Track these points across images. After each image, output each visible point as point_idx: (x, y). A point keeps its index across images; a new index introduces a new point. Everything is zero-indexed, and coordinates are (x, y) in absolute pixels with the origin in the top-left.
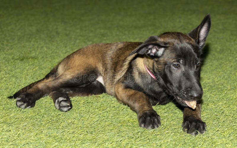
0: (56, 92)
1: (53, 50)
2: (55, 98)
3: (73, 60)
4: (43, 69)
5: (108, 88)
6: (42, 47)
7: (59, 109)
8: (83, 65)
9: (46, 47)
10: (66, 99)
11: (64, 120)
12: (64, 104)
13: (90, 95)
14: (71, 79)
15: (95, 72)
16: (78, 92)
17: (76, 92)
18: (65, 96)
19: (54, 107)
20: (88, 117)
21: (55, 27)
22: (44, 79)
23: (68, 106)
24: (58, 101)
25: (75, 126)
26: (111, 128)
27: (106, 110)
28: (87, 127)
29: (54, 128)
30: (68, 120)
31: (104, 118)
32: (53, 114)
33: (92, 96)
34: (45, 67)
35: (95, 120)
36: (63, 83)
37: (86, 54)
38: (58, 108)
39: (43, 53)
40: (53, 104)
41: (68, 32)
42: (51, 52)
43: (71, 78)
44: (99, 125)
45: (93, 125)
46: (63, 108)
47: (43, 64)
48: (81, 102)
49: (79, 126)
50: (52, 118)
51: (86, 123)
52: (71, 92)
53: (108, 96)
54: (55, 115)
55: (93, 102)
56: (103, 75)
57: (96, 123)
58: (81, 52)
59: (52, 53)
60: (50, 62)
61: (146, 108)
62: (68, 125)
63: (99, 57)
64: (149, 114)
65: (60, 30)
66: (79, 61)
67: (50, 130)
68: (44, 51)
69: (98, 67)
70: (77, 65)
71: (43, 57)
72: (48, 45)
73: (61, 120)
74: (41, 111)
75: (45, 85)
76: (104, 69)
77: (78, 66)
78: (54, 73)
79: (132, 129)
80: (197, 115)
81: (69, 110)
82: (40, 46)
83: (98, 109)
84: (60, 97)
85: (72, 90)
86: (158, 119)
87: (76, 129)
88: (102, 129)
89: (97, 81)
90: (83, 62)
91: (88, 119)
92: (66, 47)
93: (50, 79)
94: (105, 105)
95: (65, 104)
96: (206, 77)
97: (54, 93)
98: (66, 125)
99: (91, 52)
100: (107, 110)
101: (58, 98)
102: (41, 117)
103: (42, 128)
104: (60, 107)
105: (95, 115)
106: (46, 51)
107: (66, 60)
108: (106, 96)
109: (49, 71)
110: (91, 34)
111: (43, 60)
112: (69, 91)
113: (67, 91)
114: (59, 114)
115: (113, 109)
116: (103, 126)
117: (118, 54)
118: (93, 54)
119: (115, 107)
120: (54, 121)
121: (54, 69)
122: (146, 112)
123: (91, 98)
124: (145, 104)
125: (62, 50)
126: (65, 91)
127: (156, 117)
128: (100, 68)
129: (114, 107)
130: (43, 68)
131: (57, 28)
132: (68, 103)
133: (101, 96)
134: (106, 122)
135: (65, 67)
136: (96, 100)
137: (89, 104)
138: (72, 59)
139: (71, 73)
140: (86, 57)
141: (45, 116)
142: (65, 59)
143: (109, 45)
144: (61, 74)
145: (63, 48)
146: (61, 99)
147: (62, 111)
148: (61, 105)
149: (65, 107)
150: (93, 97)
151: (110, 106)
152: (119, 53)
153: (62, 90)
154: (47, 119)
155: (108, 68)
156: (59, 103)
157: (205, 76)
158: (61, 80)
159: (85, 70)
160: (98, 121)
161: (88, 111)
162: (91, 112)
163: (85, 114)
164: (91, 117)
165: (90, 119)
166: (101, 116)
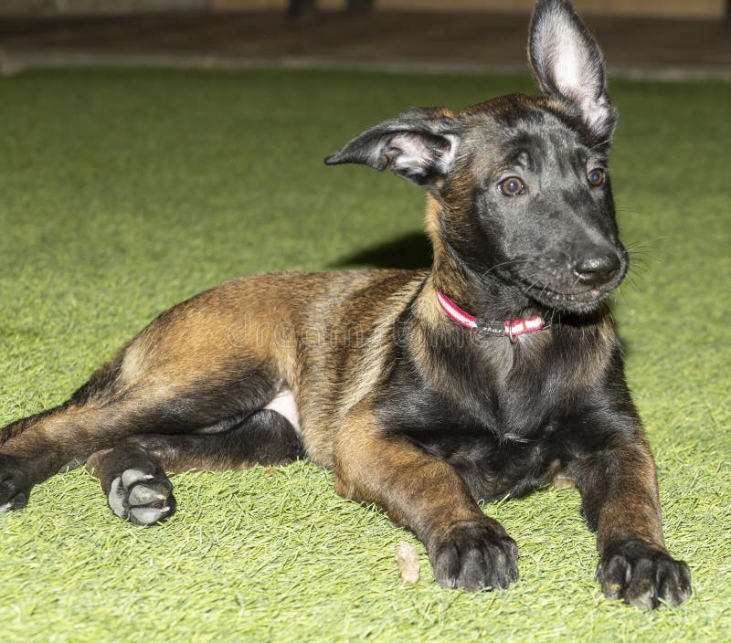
0: (111, 450)
1: (102, 305)
2: (108, 474)
3: (182, 327)
4: (62, 373)
5: (312, 439)
6: (61, 296)
7: (125, 517)
8: (220, 346)
9: (77, 295)
10: (151, 477)
11: (142, 556)
12: (143, 494)
13: (243, 466)
14: (173, 402)
15: (264, 377)
16: (200, 453)
17: (192, 453)
18: (150, 467)
19: (106, 508)
20: (236, 547)
21: (111, 228)
22: (66, 405)
23: (160, 505)
24: (121, 484)
25: (189, 579)
26: (327, 587)
27: (308, 522)
28: (235, 584)
29: (105, 587)
30: (160, 557)
31: (300, 548)
32: (102, 533)
33: (253, 469)
34: (72, 365)
35: (266, 558)
36: (139, 415)
37: (232, 307)
38: (120, 510)
39: (65, 315)
40: (100, 499)
41: (159, 247)
42: (95, 313)
43: (172, 396)
44: (282, 578)
45: (259, 578)
46: (141, 510)
47: (65, 355)
48: (210, 494)
49: (204, 578)
50: (98, 550)
51: (230, 568)
52: (172, 452)
53: (315, 469)
54: (109, 538)
55: (257, 491)
56: (296, 388)
57: (268, 568)
58: (215, 301)
59: (98, 316)
60: (92, 345)
61: (462, 512)
62: (158, 576)
63: (282, 320)
64: (474, 532)
65: (129, 238)
66: (207, 333)
67: (89, 594)
68: (70, 308)
69: (278, 356)
70: (197, 346)
71: (62, 332)
72: (82, 289)
73: (131, 558)
74: (55, 522)
75: (70, 424)
76: (300, 368)
77: (199, 351)
78: (105, 383)
79: (411, 591)
80: (649, 535)
81: (163, 519)
82: (52, 292)
83: (275, 516)
84: (127, 469)
85: (174, 445)
86: (508, 557)
87: (192, 590)
88: (295, 592)
89: (272, 411)
90: (218, 335)
91: (236, 555)
92: (151, 296)
93: (91, 404)
94: (304, 503)
95: (148, 495)
96: (682, 405)
97: (107, 456)
98: (151, 577)
99: (251, 301)
100: (313, 520)
101: (122, 471)
102: (55, 545)
103: (55, 587)
104: (129, 506)
105: (267, 539)
106: (77, 310)
107: (154, 330)
108: (307, 471)
109: (86, 377)
110: (246, 254)
111: (66, 341)
112: (162, 448)
113: (156, 448)
114: (124, 533)
115: (336, 516)
116: (297, 581)
117: (349, 313)
118: (261, 308)
119: (343, 511)
120: (105, 562)
121: (106, 366)
122: (463, 524)
123: (251, 476)
124: (455, 501)
125: (138, 306)
126: (147, 449)
127: (501, 547)
128: (286, 362)
129: (340, 508)
130: (63, 369)
131: (116, 233)
132: (162, 493)
133: (288, 469)
134: (307, 563)
135: (151, 356)
136: (270, 483)
137: (241, 499)
138: (179, 323)
139: (171, 377)
140: (235, 319)
141: (67, 541)
142: (152, 327)
143: (317, 279)
144: (133, 382)
145: (139, 298)
146: (131, 476)
147: (134, 521)
148: (132, 501)
149: (146, 506)
150: (258, 474)
151: (324, 506)
152: (353, 307)
153: (135, 444)
154: (76, 552)
155: (314, 363)
156: (126, 490)
157: (677, 401)
158: (131, 406)
159: (226, 367)
160: (278, 562)
161: (236, 525)
162: (247, 527)
163: (224, 534)
164: (252, 548)
165: (244, 555)
166: (287, 544)
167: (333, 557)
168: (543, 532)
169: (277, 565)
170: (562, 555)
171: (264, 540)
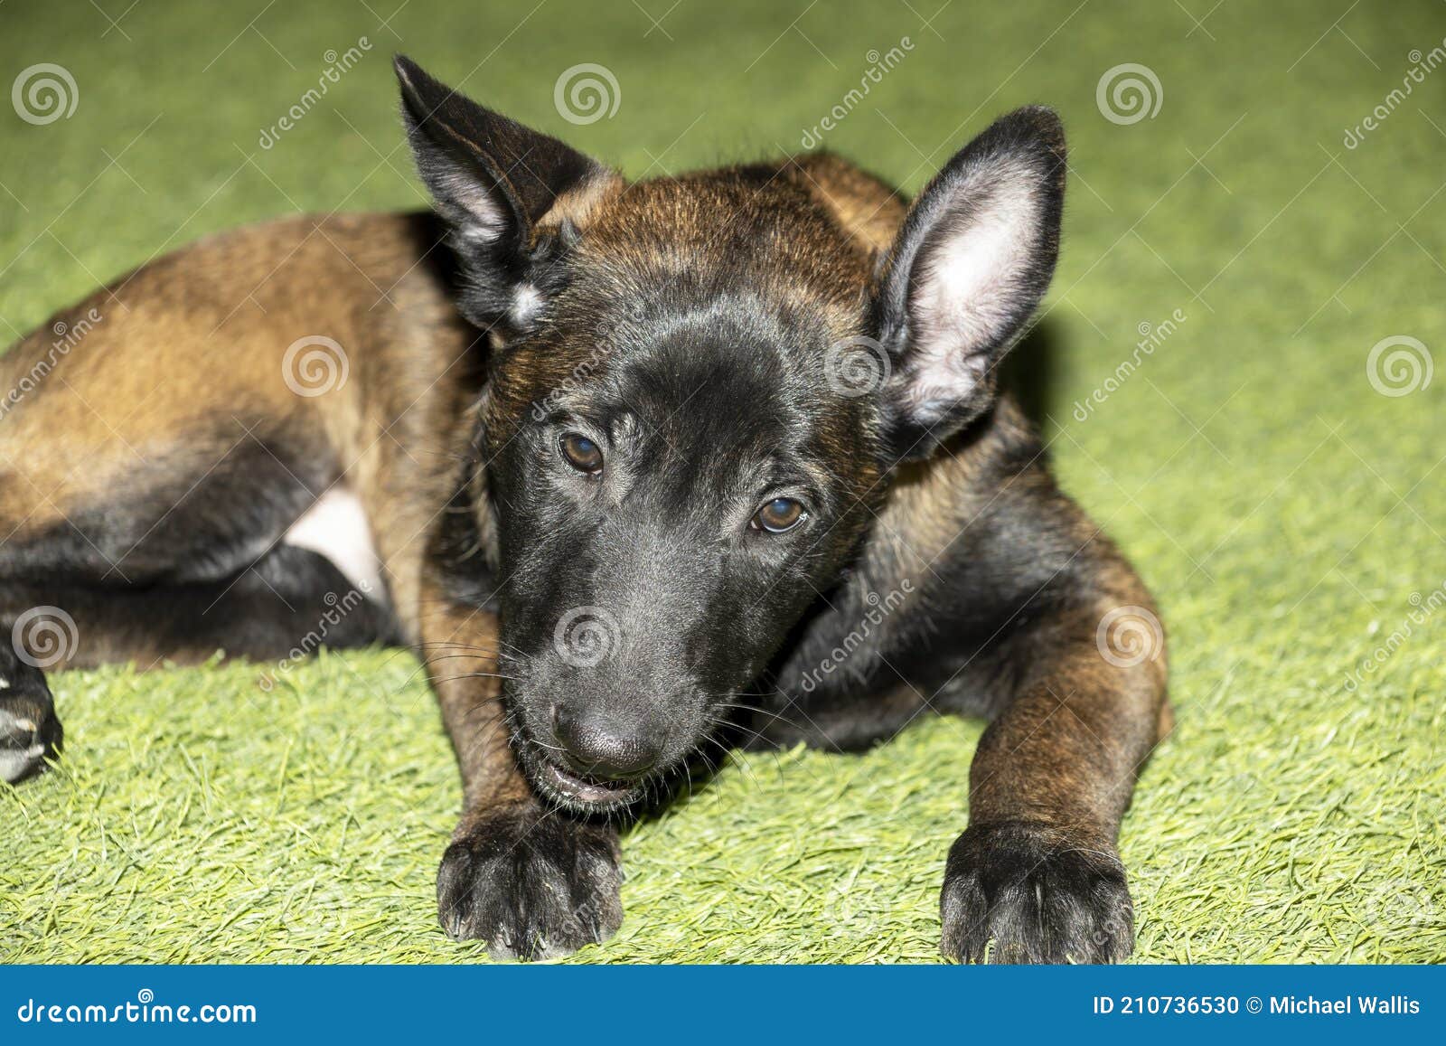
10: (3, 684)
20: (181, 868)
23: (24, 743)
27: (341, 806)
31: (320, 872)
35: (246, 893)
37: (212, 302)
51: (166, 918)
55: (233, 731)
57: (250, 917)
58: (176, 289)
83: (269, 789)
91: (182, 884)
94: (333, 759)
99: (257, 286)
100: (350, 804)
105: (250, 846)
115: (405, 791)
118: (279, 302)
119: (421, 778)
129: (414, 772)
133: (301, 677)
151: (377, 767)
160: (272, 904)
161: (182, 814)
162: (208, 819)
163: (155, 836)
164: (215, 870)
165: (199, 887)
166: (294, 859)
167: (395, 892)
168: (866, 821)
169: (270, 911)
170: (906, 876)
171: (243, 851)
